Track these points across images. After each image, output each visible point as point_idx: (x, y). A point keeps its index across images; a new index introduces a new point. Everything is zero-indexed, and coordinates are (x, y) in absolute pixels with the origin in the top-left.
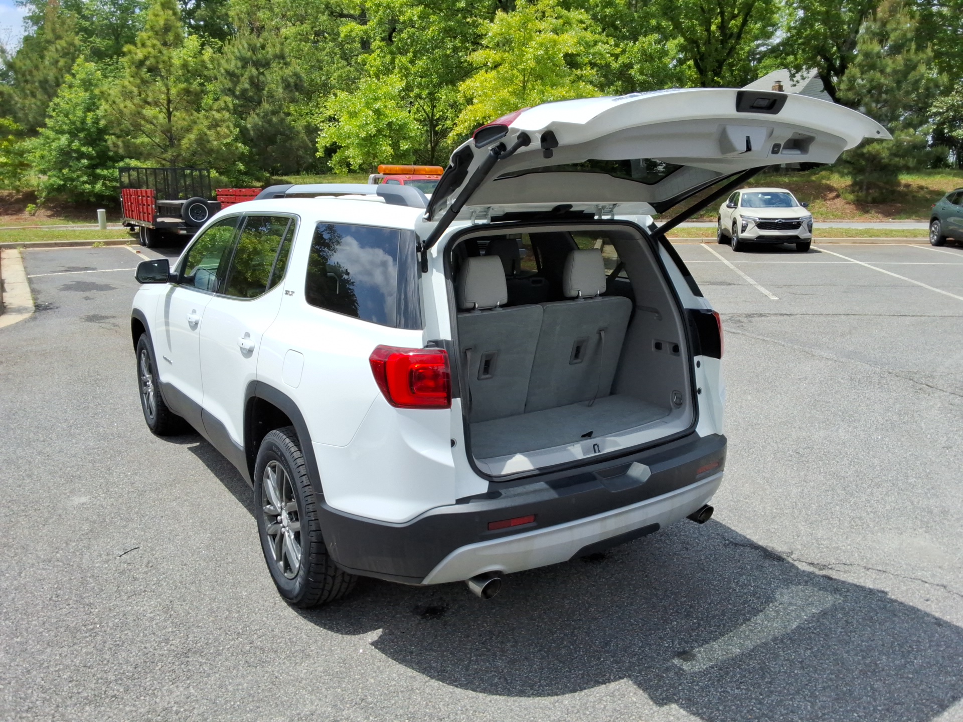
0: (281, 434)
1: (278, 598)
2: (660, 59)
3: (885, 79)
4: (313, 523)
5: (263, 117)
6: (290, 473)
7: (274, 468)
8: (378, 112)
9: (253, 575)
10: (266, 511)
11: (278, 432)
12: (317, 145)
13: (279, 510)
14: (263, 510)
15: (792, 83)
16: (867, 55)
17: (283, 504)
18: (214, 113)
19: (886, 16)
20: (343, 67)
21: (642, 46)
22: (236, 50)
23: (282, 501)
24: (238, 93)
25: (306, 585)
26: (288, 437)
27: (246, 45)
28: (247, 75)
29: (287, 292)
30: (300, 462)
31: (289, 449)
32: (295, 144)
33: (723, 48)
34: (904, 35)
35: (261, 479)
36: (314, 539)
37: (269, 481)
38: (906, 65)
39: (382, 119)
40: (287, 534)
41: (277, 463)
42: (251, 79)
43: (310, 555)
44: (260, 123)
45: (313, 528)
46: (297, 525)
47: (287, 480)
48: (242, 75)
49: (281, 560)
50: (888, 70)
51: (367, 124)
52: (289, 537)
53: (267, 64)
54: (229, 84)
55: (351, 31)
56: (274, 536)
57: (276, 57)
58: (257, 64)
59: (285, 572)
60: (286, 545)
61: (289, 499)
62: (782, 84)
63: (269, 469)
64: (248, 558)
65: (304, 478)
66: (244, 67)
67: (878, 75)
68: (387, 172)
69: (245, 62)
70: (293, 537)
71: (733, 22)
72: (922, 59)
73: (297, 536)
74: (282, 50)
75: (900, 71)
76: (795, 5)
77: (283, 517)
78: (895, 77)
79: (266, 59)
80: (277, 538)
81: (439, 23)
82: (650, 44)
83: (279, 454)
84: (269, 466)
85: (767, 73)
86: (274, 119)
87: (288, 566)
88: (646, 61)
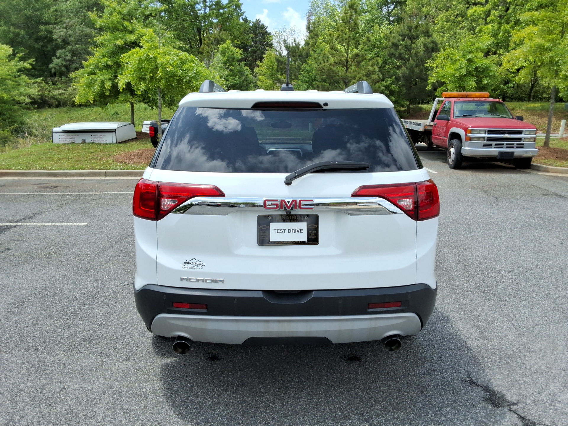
5: (410, 69)
8: (470, 61)
12: (429, 82)
24: (397, 56)
27: (406, 27)
28: (404, 44)
39: (472, 65)
42: (406, 46)
44: (407, 73)
48: (401, 45)
51: (461, 68)
53: (417, 37)
54: (393, 51)
57: (423, 32)
58: (411, 38)
66: (403, 40)
68: (447, 96)
69: (404, 37)
74: (427, 28)
79: (417, 34)
86: (416, 70)
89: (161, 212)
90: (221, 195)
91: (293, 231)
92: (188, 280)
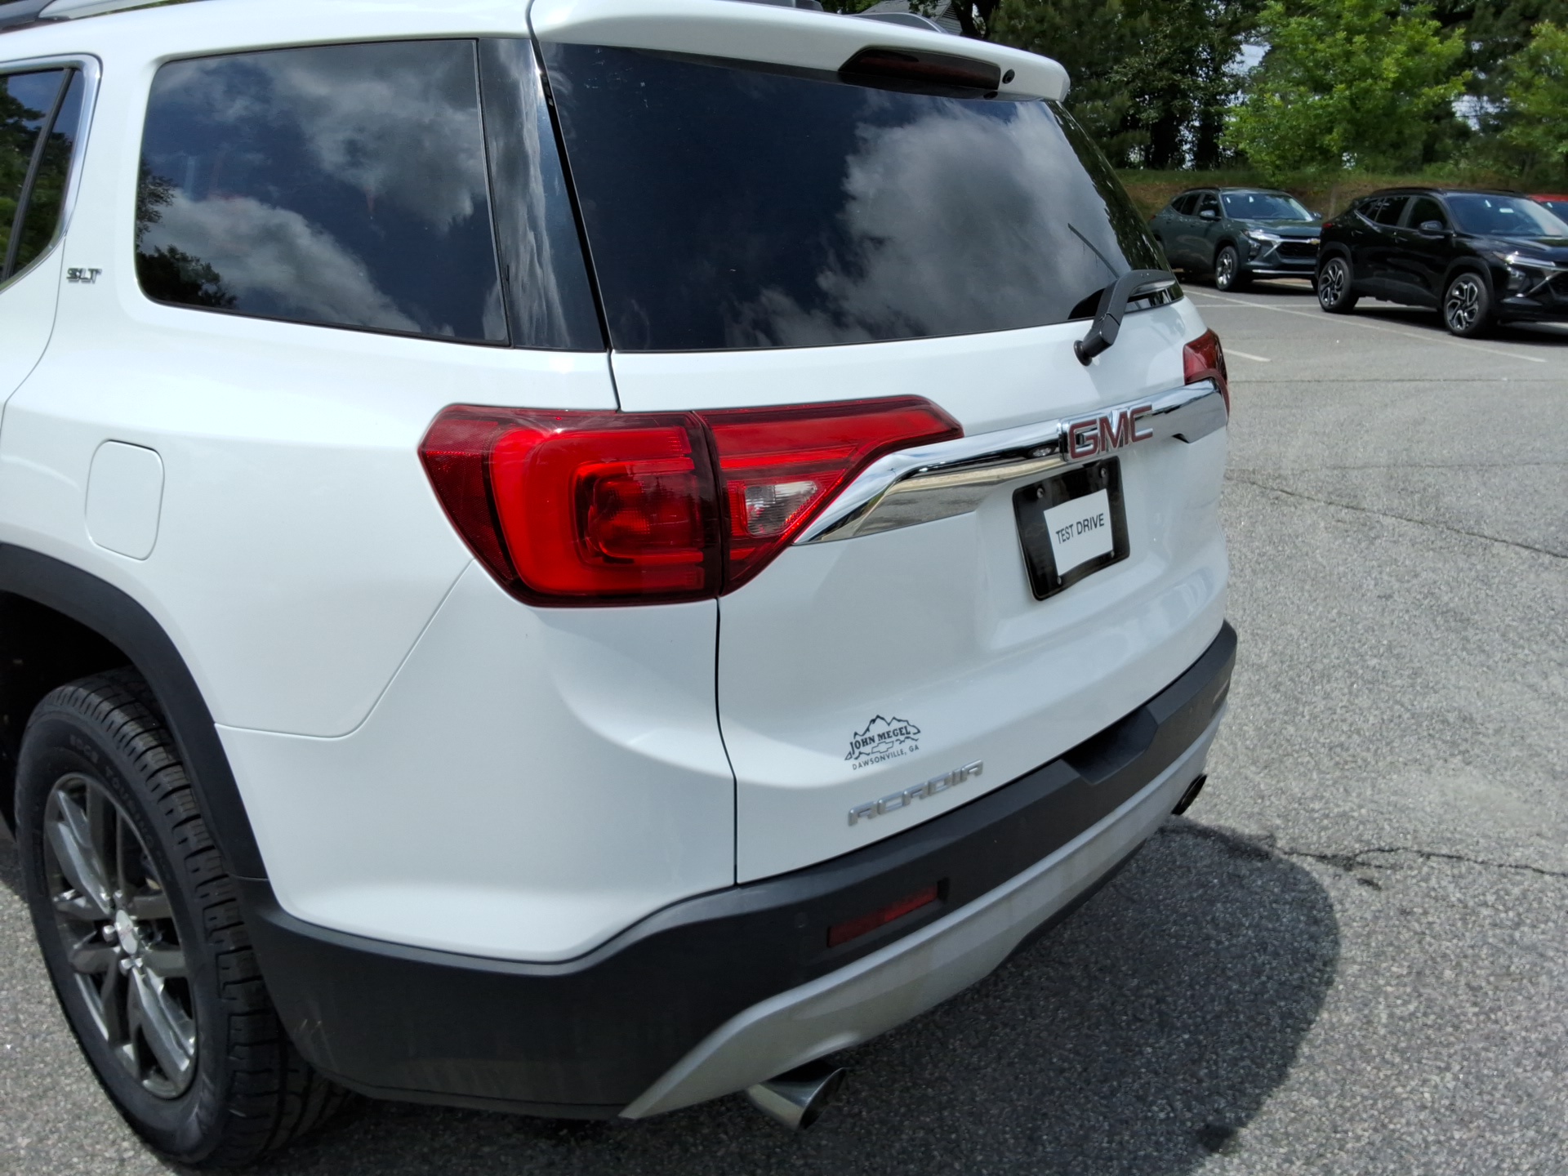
0: (95, 699)
1: (128, 1142)
4: (232, 960)
6: (139, 812)
7: (78, 795)
9: (43, 1077)
10: (63, 907)
11: (82, 692)
13: (106, 911)
14: (52, 906)
17: (118, 895)
23: (112, 887)
25: (222, 1123)
26: (119, 706)
29: (75, 275)
30: (168, 780)
31: (126, 742)
35: (37, 824)
36: (240, 1005)
37: (63, 828)
40: (138, 977)
41: (89, 781)
43: (229, 1050)
45: (235, 973)
46: (176, 960)
47: (128, 832)
49: (125, 1039)
52: (149, 988)
56: (97, 980)
59: (144, 1074)
60: (138, 1004)
61: (137, 883)
63: (62, 795)
64: (17, 1021)
65: (189, 830)
70: (160, 988)
73: (177, 989)
77: (119, 927)
80: (109, 983)
83: (95, 757)
84: (62, 787)
87: (149, 1060)
89: (734, 554)
90: (953, 432)
91: (1086, 525)
92: (876, 810)
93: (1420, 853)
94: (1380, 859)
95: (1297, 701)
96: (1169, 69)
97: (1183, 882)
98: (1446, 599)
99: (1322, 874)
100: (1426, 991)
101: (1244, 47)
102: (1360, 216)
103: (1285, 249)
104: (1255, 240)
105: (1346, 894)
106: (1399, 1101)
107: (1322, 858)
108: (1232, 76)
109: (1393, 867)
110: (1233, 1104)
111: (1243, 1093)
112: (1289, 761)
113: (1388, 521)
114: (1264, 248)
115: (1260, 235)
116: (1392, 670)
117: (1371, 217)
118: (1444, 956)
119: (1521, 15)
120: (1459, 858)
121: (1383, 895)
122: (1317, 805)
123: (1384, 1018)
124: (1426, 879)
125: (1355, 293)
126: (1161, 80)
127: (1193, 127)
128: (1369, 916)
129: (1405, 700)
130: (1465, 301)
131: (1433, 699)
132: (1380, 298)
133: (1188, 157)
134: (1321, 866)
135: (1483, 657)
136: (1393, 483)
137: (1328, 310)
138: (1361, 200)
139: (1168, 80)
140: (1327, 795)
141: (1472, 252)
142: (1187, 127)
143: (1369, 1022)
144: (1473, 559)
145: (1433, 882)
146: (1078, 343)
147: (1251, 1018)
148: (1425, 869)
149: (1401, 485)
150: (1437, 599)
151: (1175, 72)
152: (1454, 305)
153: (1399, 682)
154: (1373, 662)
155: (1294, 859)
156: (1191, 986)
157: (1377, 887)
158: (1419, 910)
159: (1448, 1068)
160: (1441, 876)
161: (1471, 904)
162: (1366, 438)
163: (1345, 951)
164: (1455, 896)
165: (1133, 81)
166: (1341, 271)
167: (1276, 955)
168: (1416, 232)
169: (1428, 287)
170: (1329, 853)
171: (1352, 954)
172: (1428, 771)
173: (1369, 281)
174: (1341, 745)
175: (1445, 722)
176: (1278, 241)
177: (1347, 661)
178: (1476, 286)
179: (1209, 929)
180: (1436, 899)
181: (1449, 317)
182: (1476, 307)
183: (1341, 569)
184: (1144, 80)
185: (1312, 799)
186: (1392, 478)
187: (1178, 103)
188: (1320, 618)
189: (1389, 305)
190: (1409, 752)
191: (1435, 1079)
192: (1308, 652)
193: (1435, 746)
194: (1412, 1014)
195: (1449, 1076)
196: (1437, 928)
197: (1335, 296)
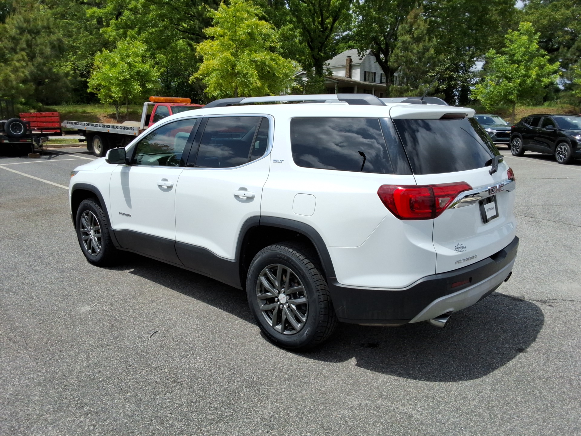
2: (292, 40)
3: (413, 56)
4: (321, 297)
5: (37, 67)
8: (130, 64)
12: (88, 84)
13: (277, 294)
15: (359, 57)
16: (404, 42)
18: (15, 62)
19: (412, 21)
20: (87, 36)
21: (283, 32)
22: (15, 22)
23: (281, 288)
27: (22, 19)
28: (24, 39)
29: (275, 161)
30: (306, 261)
32: (60, 84)
33: (323, 35)
34: (422, 32)
37: (264, 278)
38: (424, 49)
39: (133, 69)
42: (27, 41)
44: (35, 71)
45: (322, 300)
48: (21, 39)
49: (279, 324)
50: (415, 51)
51: (123, 72)
53: (38, 33)
55: (94, 13)
57: (44, 27)
58: (30, 32)
59: (284, 331)
60: (286, 314)
62: (351, 58)
63: (267, 270)
66: (21, 33)
67: (410, 53)
68: (156, 101)
69: (22, 31)
71: (327, 21)
72: (431, 45)
74: (48, 24)
75: (421, 52)
76: (358, 13)
77: (280, 297)
78: (418, 55)
79: (37, 29)
81: (157, 11)
82: (287, 30)
84: (267, 268)
85: (342, 52)
86: (45, 68)
88: (285, 40)
89: (437, 210)
90: (471, 189)
91: (491, 209)
92: (459, 262)
93: (563, 300)
94: (553, 301)
95: (525, 267)
96: (449, 71)
97: (503, 306)
98: (564, 242)
99: (539, 305)
100: (568, 326)
101: (476, 63)
102: (524, 123)
103: (498, 135)
104: (487, 132)
105: (545, 308)
106: (563, 345)
107: (538, 301)
108: (472, 72)
109: (557, 303)
110: (524, 345)
111: (526, 343)
112: (525, 281)
113: (544, 221)
114: (491, 134)
115: (489, 130)
116: (551, 260)
117: (529, 124)
118: (571, 319)
119: (577, 49)
120: (573, 301)
121: (554, 308)
122: (534, 290)
123: (558, 331)
124: (565, 305)
125: (524, 150)
126: (446, 74)
127: (459, 90)
128: (551, 312)
129: (555, 267)
130: (562, 152)
131: (563, 267)
132: (533, 151)
133: (457, 101)
134: (537, 303)
135: (576, 257)
136: (544, 210)
137: (514, 155)
138: (524, 118)
139: (449, 74)
140: (537, 288)
141: (564, 136)
142: (456, 90)
143: (554, 331)
144: (571, 232)
145: (567, 305)
146: (489, 171)
147: (525, 331)
148: (565, 303)
149: (547, 211)
150: (562, 242)
151: (451, 71)
152: (559, 153)
153: (553, 263)
154: (545, 258)
155: (530, 301)
156: (509, 325)
157: (552, 306)
158: (564, 311)
159: (574, 339)
160: (569, 305)
161: (577, 310)
162: (534, 197)
163: (546, 319)
164: (573, 308)
165: (436, 75)
166: (519, 142)
167: (529, 319)
168: (545, 129)
169: (550, 147)
170: (539, 300)
171: (548, 320)
172: (563, 283)
173: (528, 145)
174: (539, 277)
175: (567, 272)
176: (495, 132)
177: (538, 258)
178: (566, 147)
179: (511, 315)
180: (568, 309)
181: (557, 157)
182: (566, 154)
183: (532, 235)
184: (440, 75)
185: (533, 289)
186: (544, 209)
187: (453, 82)
188: (528, 247)
189: (536, 153)
190: (558, 279)
191: (571, 341)
192: (526, 256)
193: (565, 277)
194: (564, 330)
195: (575, 341)
196: (569, 314)
197: (517, 151)
